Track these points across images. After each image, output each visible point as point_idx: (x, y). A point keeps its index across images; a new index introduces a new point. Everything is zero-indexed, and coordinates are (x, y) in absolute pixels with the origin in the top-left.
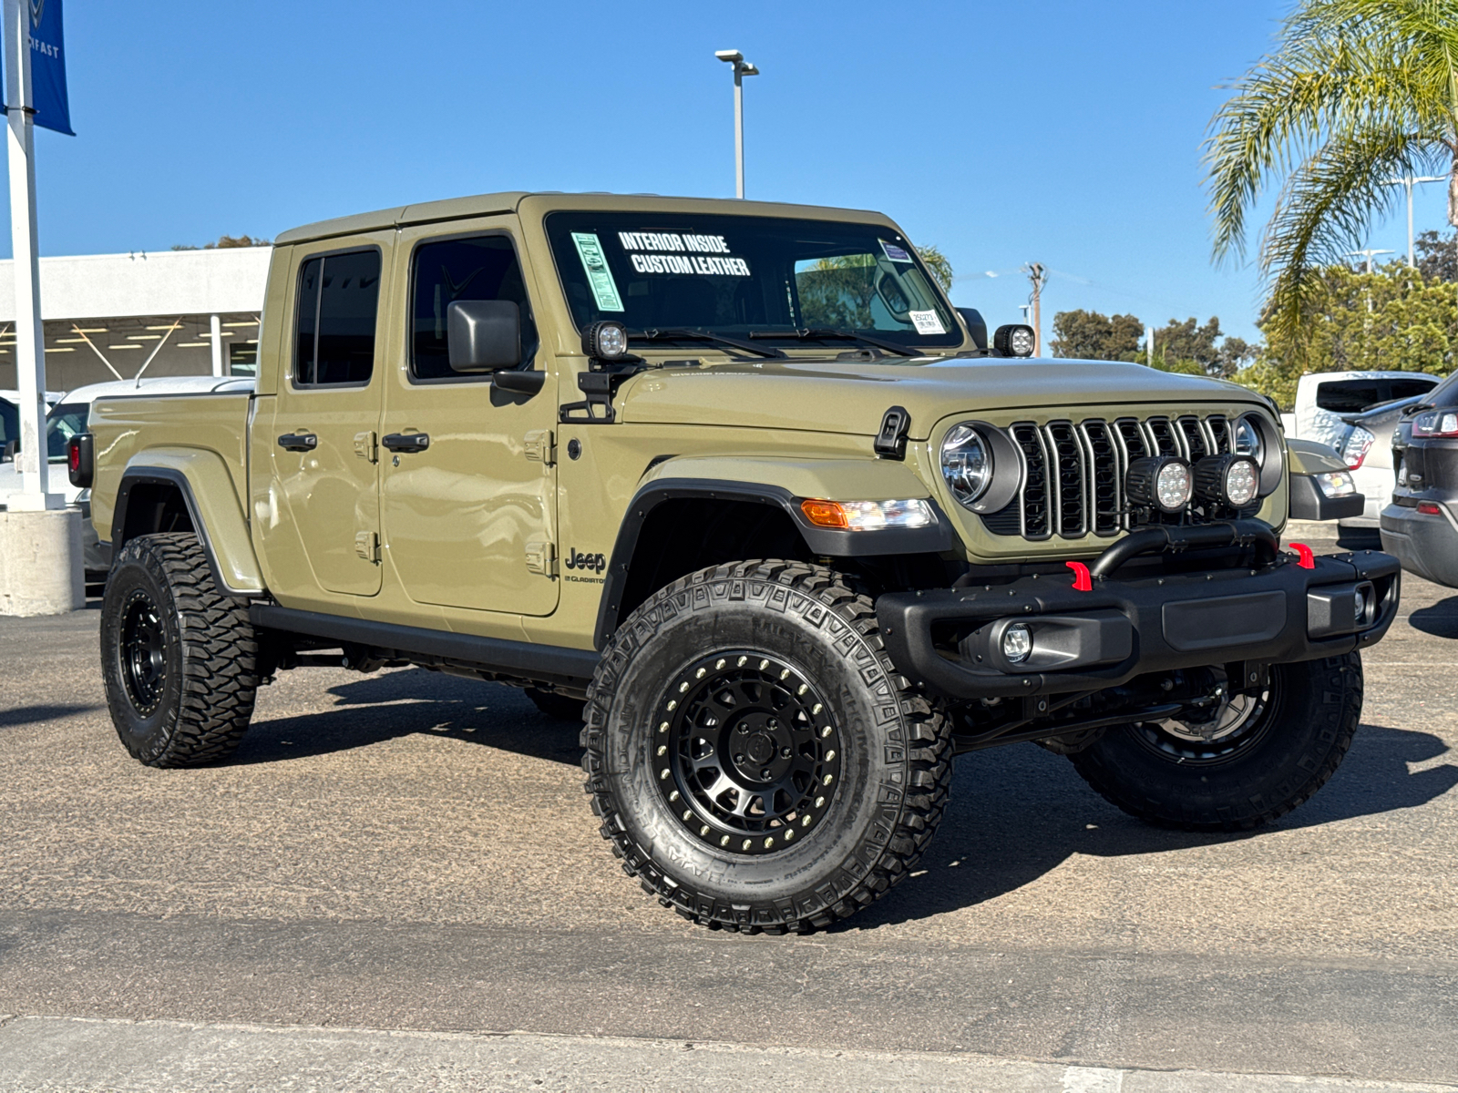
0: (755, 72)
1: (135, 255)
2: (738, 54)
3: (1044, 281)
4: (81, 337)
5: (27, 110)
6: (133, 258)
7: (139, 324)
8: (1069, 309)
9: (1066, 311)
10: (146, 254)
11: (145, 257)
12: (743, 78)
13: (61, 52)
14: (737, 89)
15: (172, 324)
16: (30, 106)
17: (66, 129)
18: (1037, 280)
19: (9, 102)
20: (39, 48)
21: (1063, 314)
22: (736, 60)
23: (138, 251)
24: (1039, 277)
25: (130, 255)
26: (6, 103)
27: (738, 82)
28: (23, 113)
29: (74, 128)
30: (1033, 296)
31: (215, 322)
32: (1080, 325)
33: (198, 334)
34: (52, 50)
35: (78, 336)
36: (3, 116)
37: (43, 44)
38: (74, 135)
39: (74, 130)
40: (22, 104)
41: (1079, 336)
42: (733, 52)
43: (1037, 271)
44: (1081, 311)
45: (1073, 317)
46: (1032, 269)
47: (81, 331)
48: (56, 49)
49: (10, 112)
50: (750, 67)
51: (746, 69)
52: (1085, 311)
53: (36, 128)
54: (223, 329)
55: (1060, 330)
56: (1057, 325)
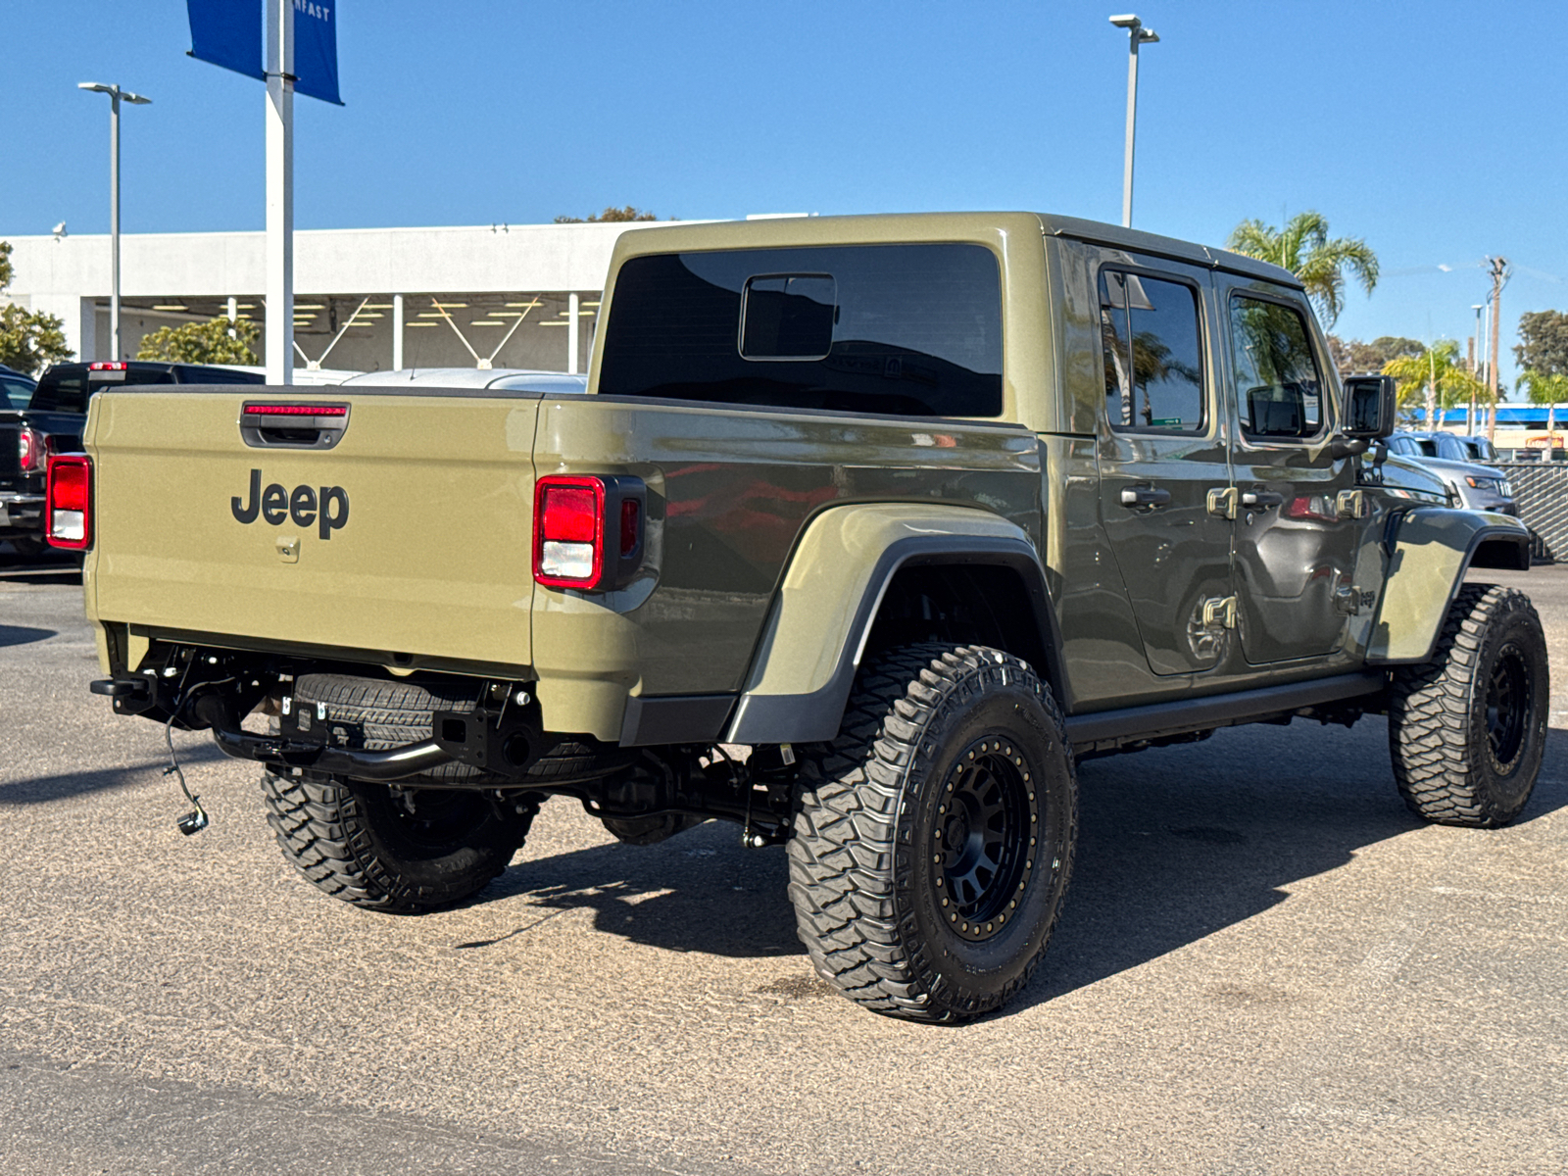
0: (1155, 38)
1: (497, 227)
2: (1135, 19)
3: (1507, 278)
4: (439, 312)
5: (287, 77)
6: (495, 230)
7: (499, 299)
8: (1538, 310)
9: (1535, 312)
10: (509, 227)
11: (507, 230)
12: (1140, 46)
13: (332, 15)
14: (1133, 58)
15: (530, 301)
16: (291, 72)
17: (333, 97)
18: (1498, 276)
19: (269, 67)
20: (307, 9)
21: (1532, 315)
22: (1133, 25)
23: (500, 224)
24: (1500, 273)
25: (492, 227)
26: (265, 69)
27: (1134, 50)
28: (282, 80)
29: (342, 97)
30: (1493, 294)
31: (574, 300)
32: (1552, 326)
33: (559, 312)
34: (322, 12)
35: (437, 310)
36: (263, 83)
37: (311, 6)
38: (343, 104)
39: (343, 100)
40: (282, 70)
41: (1548, 340)
42: (1130, 17)
43: (1499, 266)
44: (1553, 312)
45: (1544, 318)
46: (1492, 261)
47: (440, 306)
48: (326, 11)
49: (269, 79)
50: (1150, 33)
51: (1144, 36)
52: (1558, 312)
53: (297, 96)
54: (581, 309)
55: (1527, 332)
56: (1523, 327)
